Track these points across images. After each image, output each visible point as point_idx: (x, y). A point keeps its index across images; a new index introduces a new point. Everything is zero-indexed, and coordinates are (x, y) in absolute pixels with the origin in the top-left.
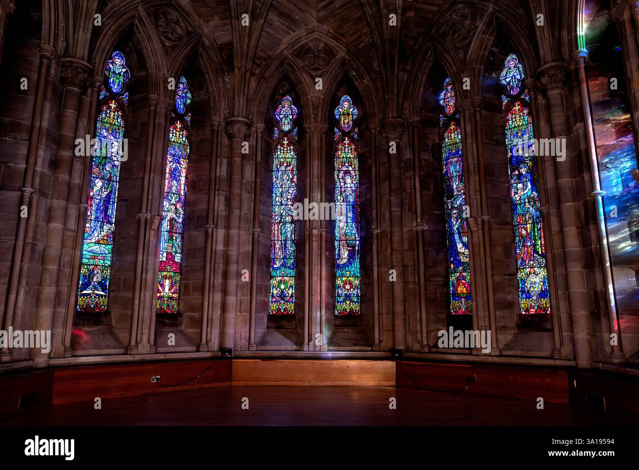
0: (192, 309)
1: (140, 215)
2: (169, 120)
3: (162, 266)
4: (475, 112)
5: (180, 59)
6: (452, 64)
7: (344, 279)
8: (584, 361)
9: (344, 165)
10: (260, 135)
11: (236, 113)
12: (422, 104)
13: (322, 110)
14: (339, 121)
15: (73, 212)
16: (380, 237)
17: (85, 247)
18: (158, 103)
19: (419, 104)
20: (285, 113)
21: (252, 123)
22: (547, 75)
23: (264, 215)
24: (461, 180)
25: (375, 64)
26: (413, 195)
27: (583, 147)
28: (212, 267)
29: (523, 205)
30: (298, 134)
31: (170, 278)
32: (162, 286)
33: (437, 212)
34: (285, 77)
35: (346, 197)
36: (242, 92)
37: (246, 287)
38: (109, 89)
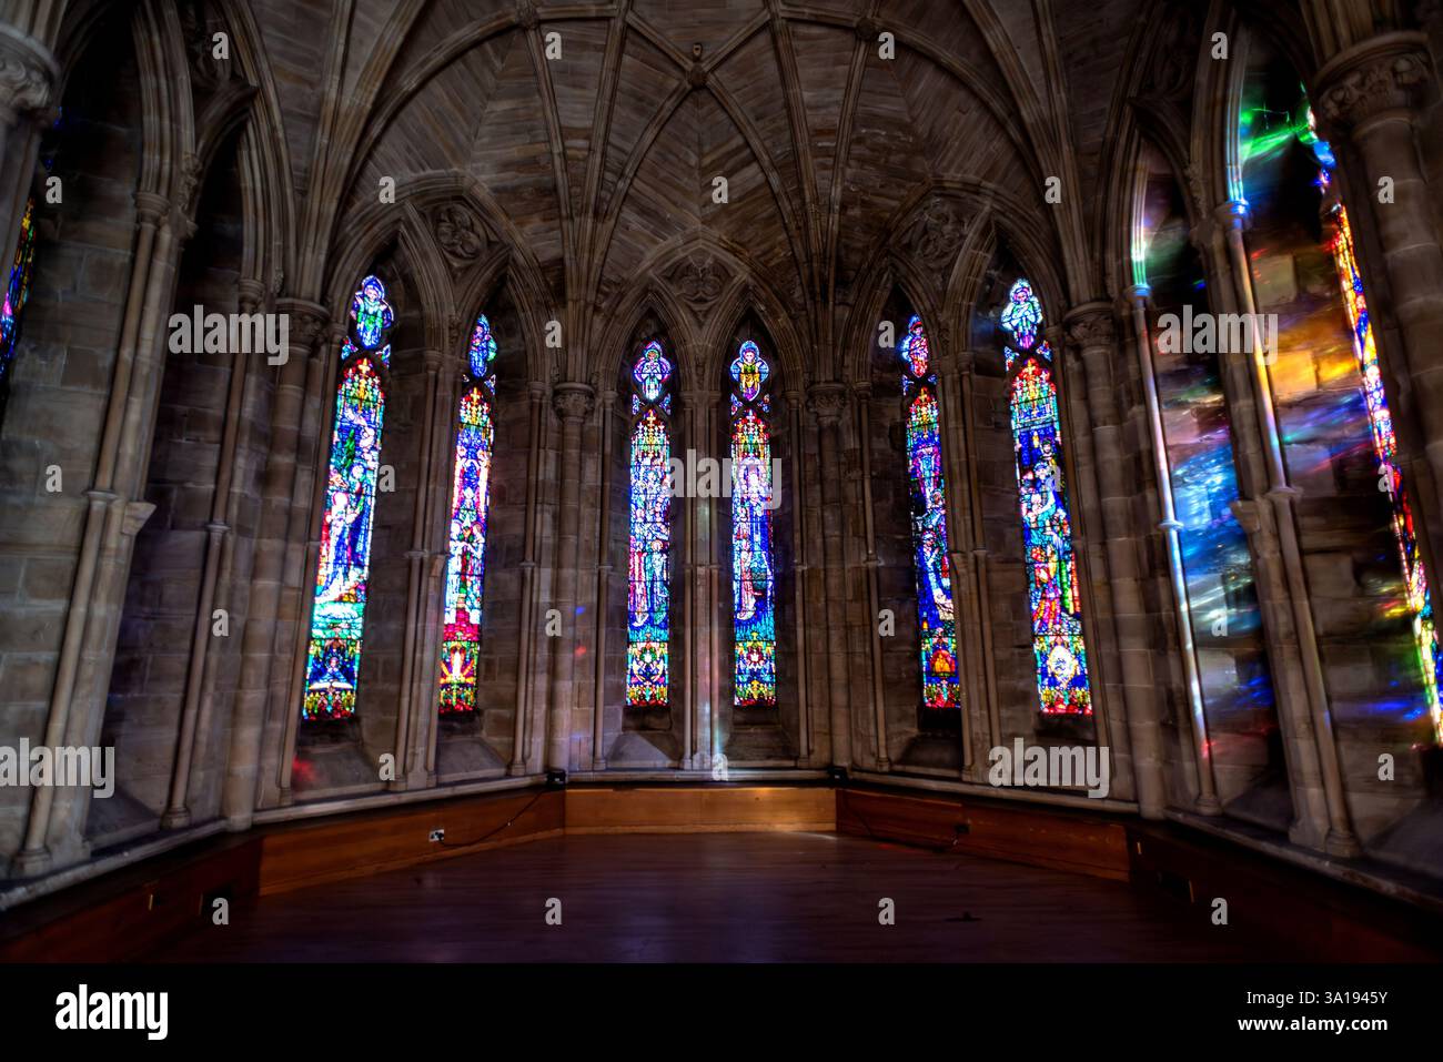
0: (498, 702)
1: (413, 553)
2: (459, 388)
3: (449, 633)
4: (961, 377)
5: (476, 290)
6: (924, 296)
7: (749, 644)
8: (1151, 806)
9: (748, 456)
10: (609, 409)
11: (570, 374)
12: (873, 359)
13: (711, 367)
14: (737, 384)
15: (296, 556)
16: (809, 577)
17: (317, 610)
18: (441, 364)
19: (869, 359)
20: (649, 371)
21: (596, 390)
22: (1082, 324)
23: (616, 541)
24: (938, 485)
25: (798, 293)
26: (860, 509)
27: (1144, 446)
28: (532, 631)
29: (1041, 530)
30: (672, 405)
31: (463, 650)
32: (449, 666)
33: (900, 537)
34: (651, 313)
35: (751, 508)
36: (580, 341)
37: (588, 664)
38: (358, 342)
